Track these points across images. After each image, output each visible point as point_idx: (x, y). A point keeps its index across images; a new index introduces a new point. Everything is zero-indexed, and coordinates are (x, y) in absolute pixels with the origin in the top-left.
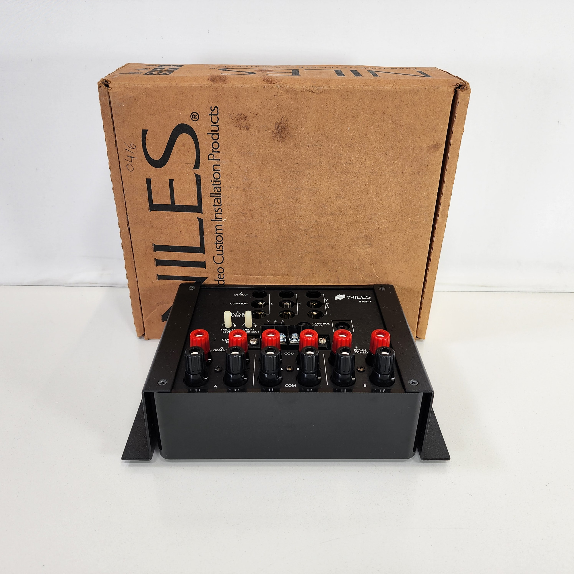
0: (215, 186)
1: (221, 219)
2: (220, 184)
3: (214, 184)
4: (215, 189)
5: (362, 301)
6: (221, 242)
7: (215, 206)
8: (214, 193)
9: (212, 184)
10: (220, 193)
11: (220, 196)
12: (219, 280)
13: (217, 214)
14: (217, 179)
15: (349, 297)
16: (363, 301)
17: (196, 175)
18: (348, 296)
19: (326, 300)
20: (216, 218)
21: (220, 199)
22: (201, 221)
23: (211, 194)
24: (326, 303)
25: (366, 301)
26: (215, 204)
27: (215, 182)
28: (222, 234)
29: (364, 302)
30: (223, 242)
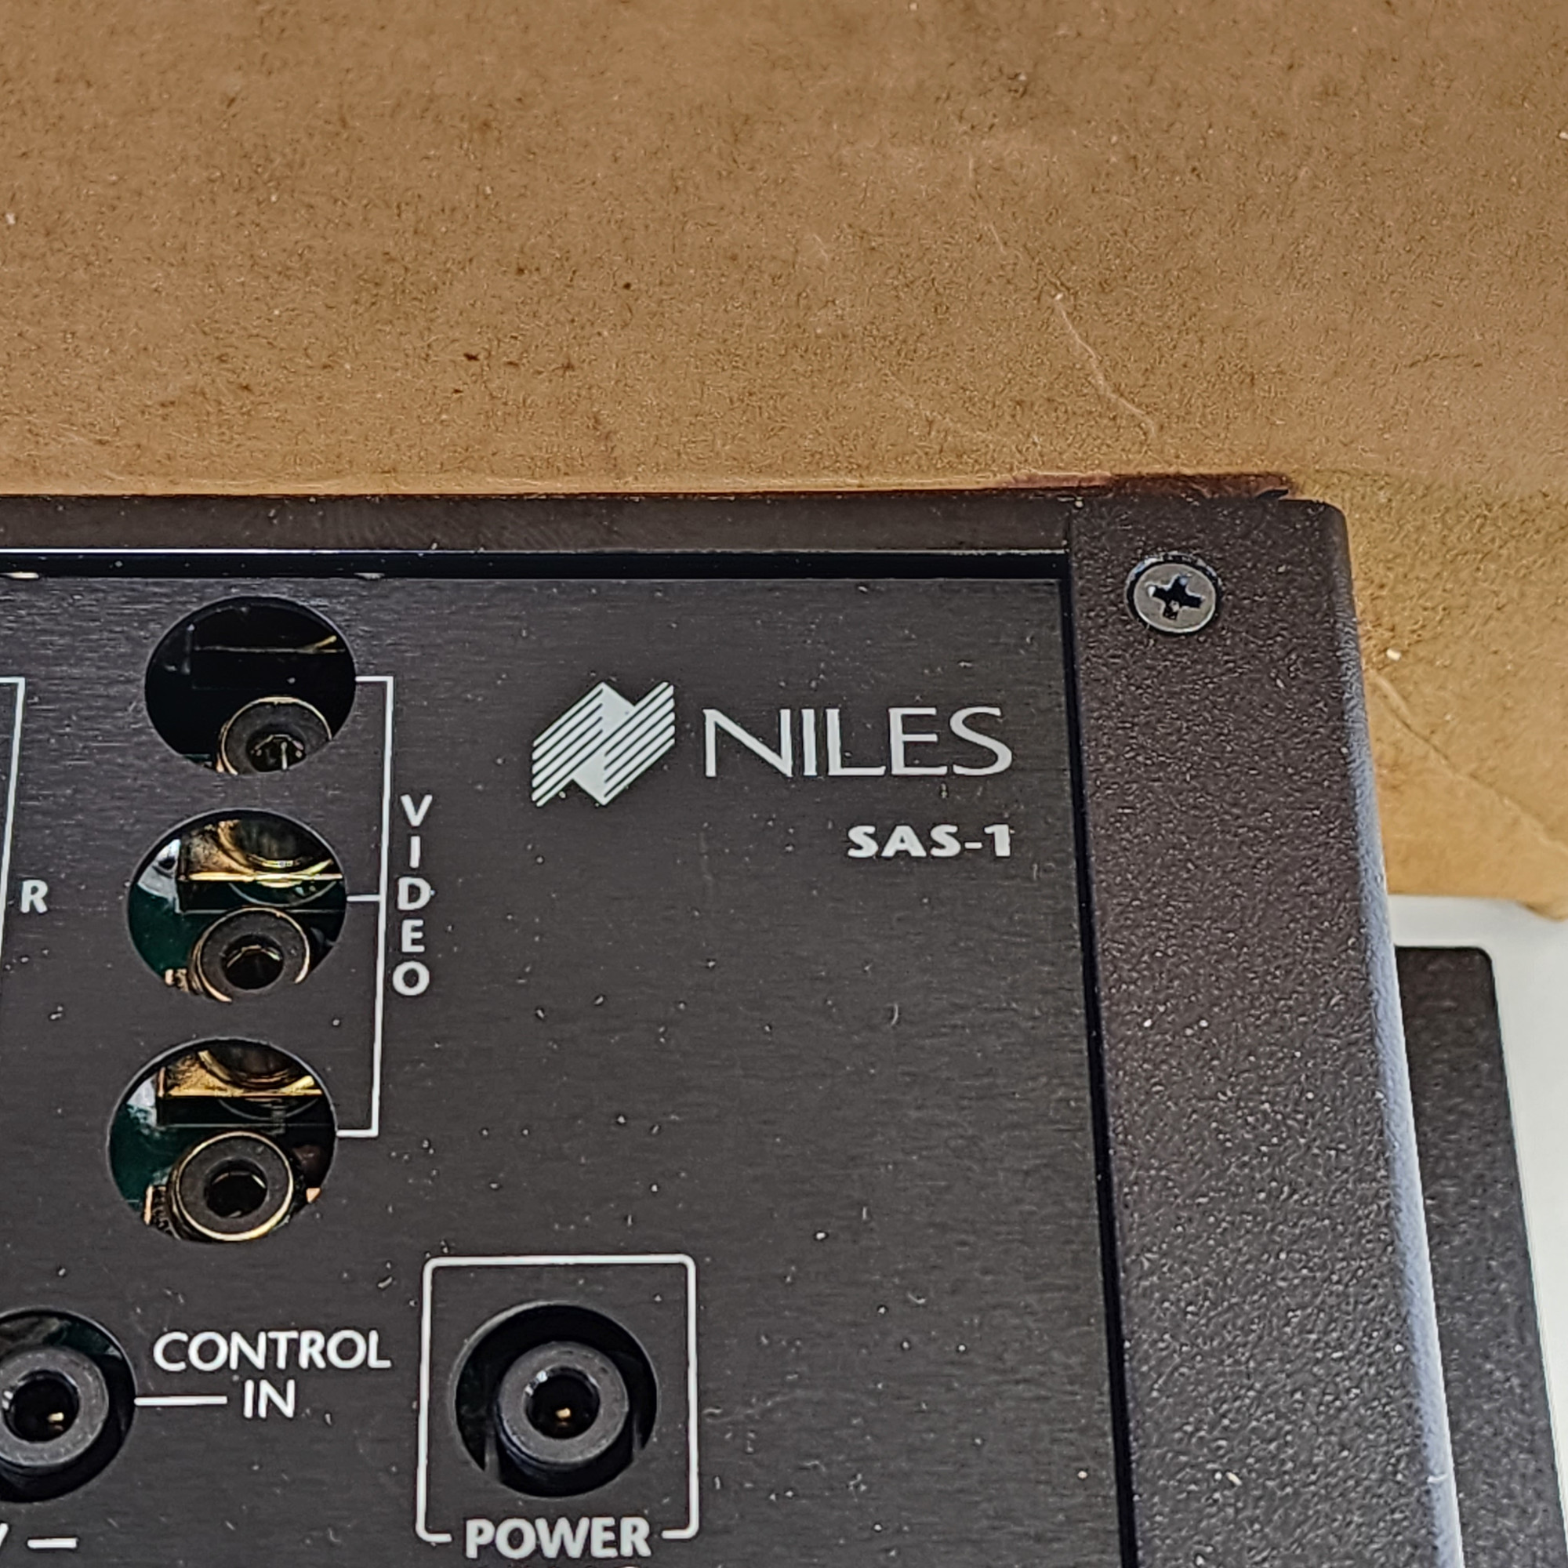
5: (881, 839)
15: (720, 732)
16: (904, 840)
18: (713, 717)
19: (407, 801)
24: (404, 883)
25: (940, 833)
29: (918, 851)
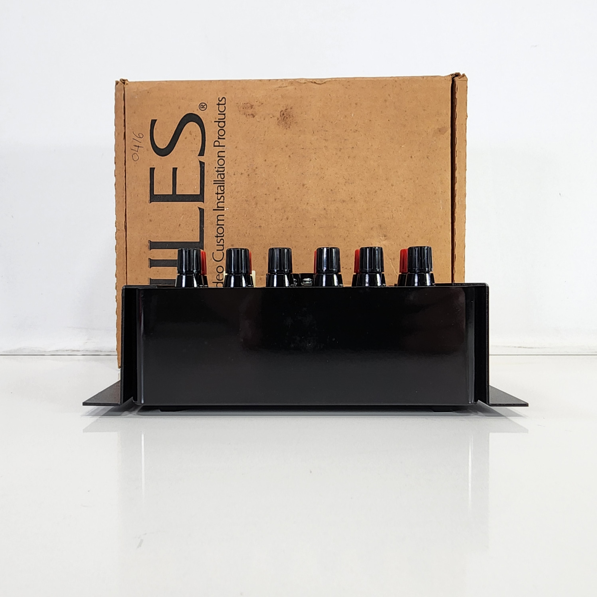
0: (219, 173)
1: (223, 209)
2: (224, 171)
3: (218, 171)
4: (219, 176)
6: (222, 235)
7: (218, 194)
8: (218, 180)
9: (216, 171)
10: (224, 180)
11: (224, 183)
12: (218, 283)
13: (220, 202)
14: (221, 165)
17: (200, 162)
20: (218, 207)
21: (223, 186)
22: (202, 211)
23: (214, 181)
26: (218, 192)
27: (219, 169)
28: (223, 225)
30: (224, 235)
